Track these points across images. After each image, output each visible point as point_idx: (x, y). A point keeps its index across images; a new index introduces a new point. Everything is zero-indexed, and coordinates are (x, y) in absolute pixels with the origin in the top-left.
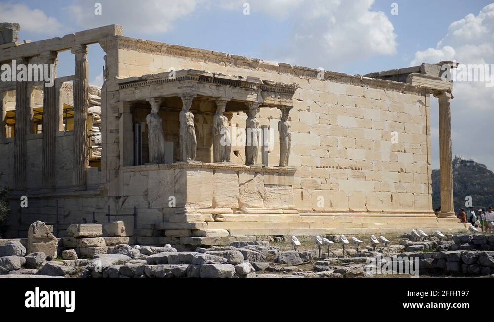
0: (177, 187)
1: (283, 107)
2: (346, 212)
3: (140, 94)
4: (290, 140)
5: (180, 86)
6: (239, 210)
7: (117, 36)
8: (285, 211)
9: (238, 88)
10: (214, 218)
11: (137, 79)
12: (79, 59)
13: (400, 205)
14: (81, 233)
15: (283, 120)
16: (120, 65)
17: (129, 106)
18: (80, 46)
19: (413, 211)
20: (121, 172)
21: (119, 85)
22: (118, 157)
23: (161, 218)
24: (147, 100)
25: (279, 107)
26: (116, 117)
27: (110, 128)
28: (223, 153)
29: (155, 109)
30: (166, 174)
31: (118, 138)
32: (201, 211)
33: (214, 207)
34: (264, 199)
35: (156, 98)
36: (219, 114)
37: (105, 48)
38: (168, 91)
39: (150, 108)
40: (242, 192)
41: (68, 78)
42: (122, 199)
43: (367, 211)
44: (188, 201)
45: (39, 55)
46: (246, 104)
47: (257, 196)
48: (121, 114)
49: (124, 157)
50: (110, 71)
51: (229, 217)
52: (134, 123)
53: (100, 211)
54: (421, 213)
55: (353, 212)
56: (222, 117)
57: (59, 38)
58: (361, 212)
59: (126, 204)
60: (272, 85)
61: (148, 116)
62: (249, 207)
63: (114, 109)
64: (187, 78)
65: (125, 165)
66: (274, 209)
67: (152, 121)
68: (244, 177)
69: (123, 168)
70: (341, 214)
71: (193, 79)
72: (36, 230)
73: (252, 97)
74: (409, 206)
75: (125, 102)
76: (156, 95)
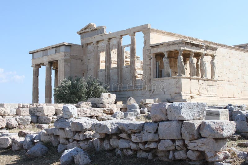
0: (177, 86)
1: (213, 56)
2: (227, 98)
3: (159, 50)
4: (215, 68)
5: (178, 46)
6: (199, 95)
7: (149, 28)
8: (214, 96)
9: (198, 47)
10: (191, 98)
11: (159, 44)
12: (132, 38)
13: (245, 95)
14: (147, 102)
15: (212, 60)
16: (151, 39)
17: (155, 55)
18: (133, 33)
20: (152, 80)
21: (151, 47)
22: (151, 75)
23: (170, 98)
24: (163, 52)
25: (211, 55)
26: (150, 59)
27: (147, 64)
28: (193, 73)
29: (166, 56)
30: (172, 81)
31: (150, 68)
32: (187, 95)
33: (191, 94)
34: (207, 91)
35: (167, 51)
36: (191, 57)
37: (144, 33)
38: (172, 48)
39: (164, 56)
40: (200, 88)
41: (128, 46)
42: (152, 91)
43: (234, 97)
44: (182, 91)
45: (115, 37)
46: (200, 54)
47: (205, 90)
48: (151, 58)
49: (153, 75)
50: (146, 42)
51: (196, 97)
52: (156, 62)
53: (142, 96)
55: (229, 97)
56: (192, 58)
57: (124, 30)
58: (232, 98)
59: (154, 93)
60: (210, 47)
61: (164, 58)
62: (202, 93)
63: (149, 56)
64: (181, 43)
65: (153, 78)
66: (211, 95)
67: (165, 60)
68: (201, 82)
70: (226, 98)
71: (183, 43)
72: (131, 101)
73: (202, 51)
75: (153, 54)
76: (167, 50)
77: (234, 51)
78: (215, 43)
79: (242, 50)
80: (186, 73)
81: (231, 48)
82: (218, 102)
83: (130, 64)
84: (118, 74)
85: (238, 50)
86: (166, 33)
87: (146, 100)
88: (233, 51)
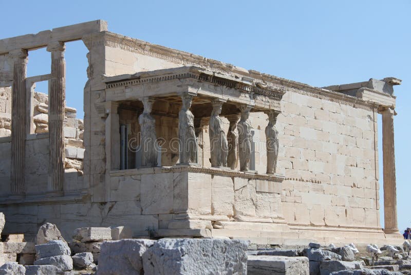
0: (177, 191)
1: (271, 112)
2: (308, 225)
3: (130, 93)
4: (278, 146)
5: (180, 84)
6: (235, 218)
7: (104, 32)
8: (275, 221)
9: (233, 89)
10: (213, 225)
11: (129, 77)
12: (56, 57)
13: (353, 220)
14: (93, 237)
15: (271, 125)
16: (107, 63)
17: (117, 106)
18: (58, 43)
19: (364, 226)
20: (107, 176)
21: (107, 83)
22: (105, 160)
23: (156, 226)
24: (140, 99)
25: (266, 111)
26: (102, 118)
27: (94, 129)
28: (220, 157)
29: (148, 109)
30: (164, 179)
31: (104, 140)
32: (202, 217)
33: (213, 214)
34: (256, 208)
35: (150, 97)
36: (214, 115)
37: (89, 45)
38: (166, 89)
39: (143, 109)
40: (237, 198)
41: (42, 78)
42: (108, 206)
43: (326, 226)
44: (189, 207)
45: (8, 53)
46: (238, 107)
47: (250, 203)
48: (108, 114)
49: (111, 161)
50: (95, 66)
51: (227, 224)
52: (121, 125)
53: (81, 218)
54: (370, 228)
56: (218, 117)
57: (33, 35)
58: (321, 226)
59: (113, 211)
60: (263, 88)
61: (141, 116)
62: (242, 214)
63: (100, 109)
64: (189, 76)
65: (111, 170)
66: (265, 217)
67: (145, 121)
68: (240, 182)
69: (110, 172)
70: (304, 228)
71: (194, 77)
72: (47, 232)
73: (244, 99)
74: (361, 221)
75: (113, 102)
76: (151, 93)
77: (326, 103)
78: (279, 77)
79: (347, 100)
80: (199, 159)
81: (318, 92)
82: (285, 237)
83: (47, 129)
84: (13, 155)
85: (338, 98)
86: (148, 48)
87: (90, 229)
88: (323, 101)
